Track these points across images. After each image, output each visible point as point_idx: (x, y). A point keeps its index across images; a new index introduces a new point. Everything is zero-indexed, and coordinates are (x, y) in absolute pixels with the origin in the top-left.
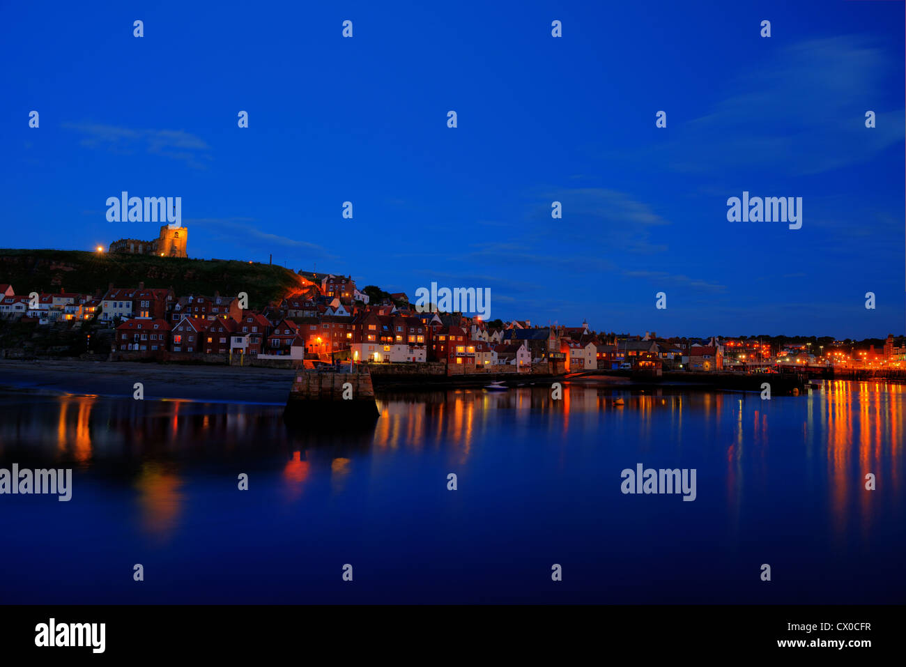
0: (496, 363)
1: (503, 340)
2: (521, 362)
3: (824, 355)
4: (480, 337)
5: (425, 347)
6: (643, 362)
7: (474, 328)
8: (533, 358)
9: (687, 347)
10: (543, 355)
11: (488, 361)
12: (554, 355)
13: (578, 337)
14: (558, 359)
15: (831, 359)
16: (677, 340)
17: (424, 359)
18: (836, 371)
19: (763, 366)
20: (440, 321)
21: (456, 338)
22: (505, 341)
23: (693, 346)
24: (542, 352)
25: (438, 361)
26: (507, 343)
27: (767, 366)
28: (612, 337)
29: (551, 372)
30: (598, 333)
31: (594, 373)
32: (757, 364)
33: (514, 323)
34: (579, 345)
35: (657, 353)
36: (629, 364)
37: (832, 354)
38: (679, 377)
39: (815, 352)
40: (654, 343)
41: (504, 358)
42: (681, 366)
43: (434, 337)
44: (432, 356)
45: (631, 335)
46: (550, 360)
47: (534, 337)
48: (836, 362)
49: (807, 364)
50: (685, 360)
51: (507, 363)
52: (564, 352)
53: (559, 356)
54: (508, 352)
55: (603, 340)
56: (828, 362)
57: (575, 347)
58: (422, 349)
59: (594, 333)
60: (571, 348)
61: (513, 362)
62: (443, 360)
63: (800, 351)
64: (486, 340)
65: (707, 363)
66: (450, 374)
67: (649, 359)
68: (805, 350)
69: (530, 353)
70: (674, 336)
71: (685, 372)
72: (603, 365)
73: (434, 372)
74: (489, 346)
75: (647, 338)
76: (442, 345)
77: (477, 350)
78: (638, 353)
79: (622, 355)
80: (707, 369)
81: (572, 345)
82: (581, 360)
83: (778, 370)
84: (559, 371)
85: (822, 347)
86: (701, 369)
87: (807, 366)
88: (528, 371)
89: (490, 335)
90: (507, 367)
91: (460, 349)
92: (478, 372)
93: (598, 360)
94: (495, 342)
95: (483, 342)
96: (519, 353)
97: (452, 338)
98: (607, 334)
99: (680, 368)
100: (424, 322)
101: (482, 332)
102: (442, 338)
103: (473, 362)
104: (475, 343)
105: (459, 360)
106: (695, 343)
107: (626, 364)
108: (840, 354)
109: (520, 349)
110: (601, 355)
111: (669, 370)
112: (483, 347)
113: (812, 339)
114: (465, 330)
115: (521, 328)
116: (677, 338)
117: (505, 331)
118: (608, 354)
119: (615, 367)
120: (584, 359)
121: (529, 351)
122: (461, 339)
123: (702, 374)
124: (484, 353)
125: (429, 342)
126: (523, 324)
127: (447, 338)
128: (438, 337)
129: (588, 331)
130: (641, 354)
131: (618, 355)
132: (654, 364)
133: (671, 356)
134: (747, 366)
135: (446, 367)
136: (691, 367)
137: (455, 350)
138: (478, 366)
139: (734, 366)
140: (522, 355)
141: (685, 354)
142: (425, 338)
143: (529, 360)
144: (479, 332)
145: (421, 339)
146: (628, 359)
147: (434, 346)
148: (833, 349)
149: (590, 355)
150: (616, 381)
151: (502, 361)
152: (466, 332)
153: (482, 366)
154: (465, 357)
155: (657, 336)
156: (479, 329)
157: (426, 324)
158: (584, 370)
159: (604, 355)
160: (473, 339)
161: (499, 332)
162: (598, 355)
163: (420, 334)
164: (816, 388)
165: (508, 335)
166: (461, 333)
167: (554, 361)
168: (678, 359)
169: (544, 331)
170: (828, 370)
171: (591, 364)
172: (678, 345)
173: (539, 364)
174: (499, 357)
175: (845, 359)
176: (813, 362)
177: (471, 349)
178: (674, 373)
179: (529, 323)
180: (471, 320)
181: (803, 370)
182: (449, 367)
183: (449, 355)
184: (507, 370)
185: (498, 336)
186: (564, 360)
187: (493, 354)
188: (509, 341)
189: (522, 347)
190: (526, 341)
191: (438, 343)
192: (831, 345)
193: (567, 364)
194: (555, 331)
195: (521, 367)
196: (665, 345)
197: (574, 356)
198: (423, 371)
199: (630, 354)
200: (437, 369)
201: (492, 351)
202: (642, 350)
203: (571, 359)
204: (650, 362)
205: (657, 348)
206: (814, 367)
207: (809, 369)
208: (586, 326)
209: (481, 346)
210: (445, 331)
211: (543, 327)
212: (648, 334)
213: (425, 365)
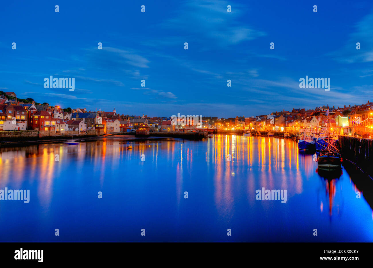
0: (67, 130)
1: (71, 118)
2: (81, 129)
3: (214, 124)
4: (59, 116)
5: (26, 122)
6: (141, 128)
7: (55, 112)
8: (87, 127)
9: (161, 121)
10: (93, 126)
11: (63, 129)
12: (98, 126)
13: (110, 117)
14: (101, 128)
15: (216, 126)
16: (157, 118)
17: (25, 128)
18: (218, 131)
19: (191, 129)
20: (35, 108)
21: (45, 117)
22: (73, 119)
23: (163, 121)
24: (92, 124)
25: (34, 129)
26: (74, 120)
27: (193, 129)
28: (127, 117)
29: (97, 134)
30: (121, 115)
31: (119, 134)
32: (189, 128)
33: (78, 109)
34: (111, 121)
35: (147, 124)
36: (135, 129)
37: (217, 124)
38: (156, 135)
39: (211, 123)
40: (146, 120)
41: (72, 127)
42: (158, 130)
43: (32, 117)
44: (30, 127)
45: (136, 116)
46: (96, 128)
47: (88, 116)
48: (218, 127)
49: (208, 128)
50: (160, 127)
51: (74, 130)
52: (104, 124)
53: (101, 126)
54: (74, 124)
55: (123, 118)
56: (215, 127)
57: (109, 122)
58: (24, 123)
59: (118, 115)
60: (108, 122)
61: (77, 129)
62: (37, 129)
63: (205, 123)
64: (62, 118)
65: (169, 128)
66: (40, 136)
67: (143, 127)
68: (207, 123)
69: (86, 125)
70: (155, 117)
71: (159, 132)
72: (123, 130)
73: (31, 135)
74: (64, 121)
75: (143, 117)
76: (36, 120)
77: (57, 123)
78: (139, 124)
79: (132, 125)
80: (169, 131)
81: (108, 121)
82: (112, 128)
83: (197, 131)
84: (101, 133)
85: (213, 121)
86: (166, 131)
87: (208, 129)
88: (85, 134)
89: (64, 116)
90: (73, 132)
91: (47, 123)
92: (57, 135)
93: (120, 127)
94: (67, 119)
95: (61, 119)
96: (80, 124)
97: (42, 117)
98: (125, 115)
99: (157, 131)
100: (26, 108)
101: (60, 114)
102: (36, 117)
103: (54, 129)
104: (56, 120)
105: (46, 129)
106: (164, 119)
107: (133, 129)
108: (220, 124)
109: (80, 123)
110: (122, 125)
111: (152, 132)
112: (61, 122)
113: (210, 118)
114: (50, 113)
115: (82, 112)
116: (157, 117)
117: (72, 113)
118: (125, 125)
119: (128, 131)
120: (113, 127)
121: (86, 124)
122: (47, 117)
123: (166, 133)
124: (61, 125)
125: (29, 119)
126: (83, 110)
127: (39, 117)
128: (33, 117)
129: (116, 114)
130: (140, 124)
131: (130, 125)
132: (146, 129)
133: (154, 125)
134: (185, 129)
135: (38, 132)
136: (162, 130)
137: (44, 123)
138: (57, 132)
139: (180, 130)
140: (82, 126)
141: (160, 125)
142: (26, 116)
143: (86, 128)
144: (58, 114)
145: (23, 117)
146: (135, 127)
147: (32, 121)
148: (217, 122)
149: (116, 126)
150: (128, 137)
151: (70, 129)
152: (50, 114)
153: (60, 132)
154: (50, 127)
155: (148, 117)
156: (58, 113)
157: (27, 109)
158: (113, 133)
159: (123, 125)
160: (54, 118)
161: (69, 114)
162: (120, 125)
163: (23, 115)
164: (210, 137)
165: (74, 115)
166: (48, 114)
167: (98, 128)
168: (156, 126)
169: (94, 113)
170: (215, 131)
171: (117, 129)
172: (157, 121)
173: (90, 130)
174: (69, 127)
175: (222, 126)
176: (210, 127)
177: (53, 123)
178: (155, 133)
179: (86, 110)
180: (54, 107)
181: (206, 131)
182: (40, 132)
183: (40, 126)
184: (73, 133)
185: (68, 116)
186: (103, 128)
187: (65, 125)
188: (75, 119)
189: (82, 121)
190: (84, 119)
191: (33, 119)
192: (217, 120)
193: (105, 130)
194: (99, 114)
195: (81, 132)
196: (151, 120)
197: (108, 126)
198: (24, 135)
199: (135, 125)
200: (33, 133)
201: (65, 124)
202: (140, 123)
203: (107, 127)
204: (144, 128)
205: (147, 122)
206: (211, 129)
207: (208, 130)
208: (115, 111)
209: (59, 121)
210: (38, 113)
211: (93, 112)
212: (144, 116)
213: (25, 132)
